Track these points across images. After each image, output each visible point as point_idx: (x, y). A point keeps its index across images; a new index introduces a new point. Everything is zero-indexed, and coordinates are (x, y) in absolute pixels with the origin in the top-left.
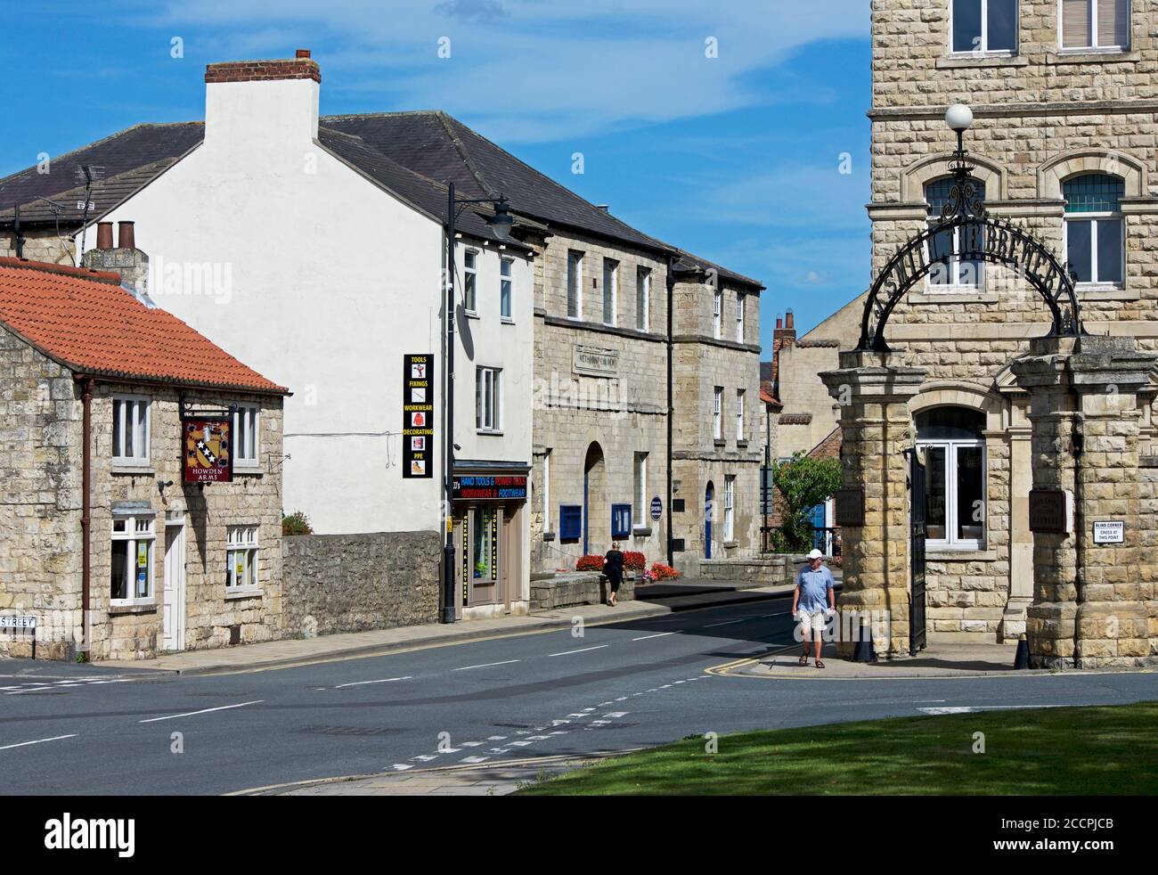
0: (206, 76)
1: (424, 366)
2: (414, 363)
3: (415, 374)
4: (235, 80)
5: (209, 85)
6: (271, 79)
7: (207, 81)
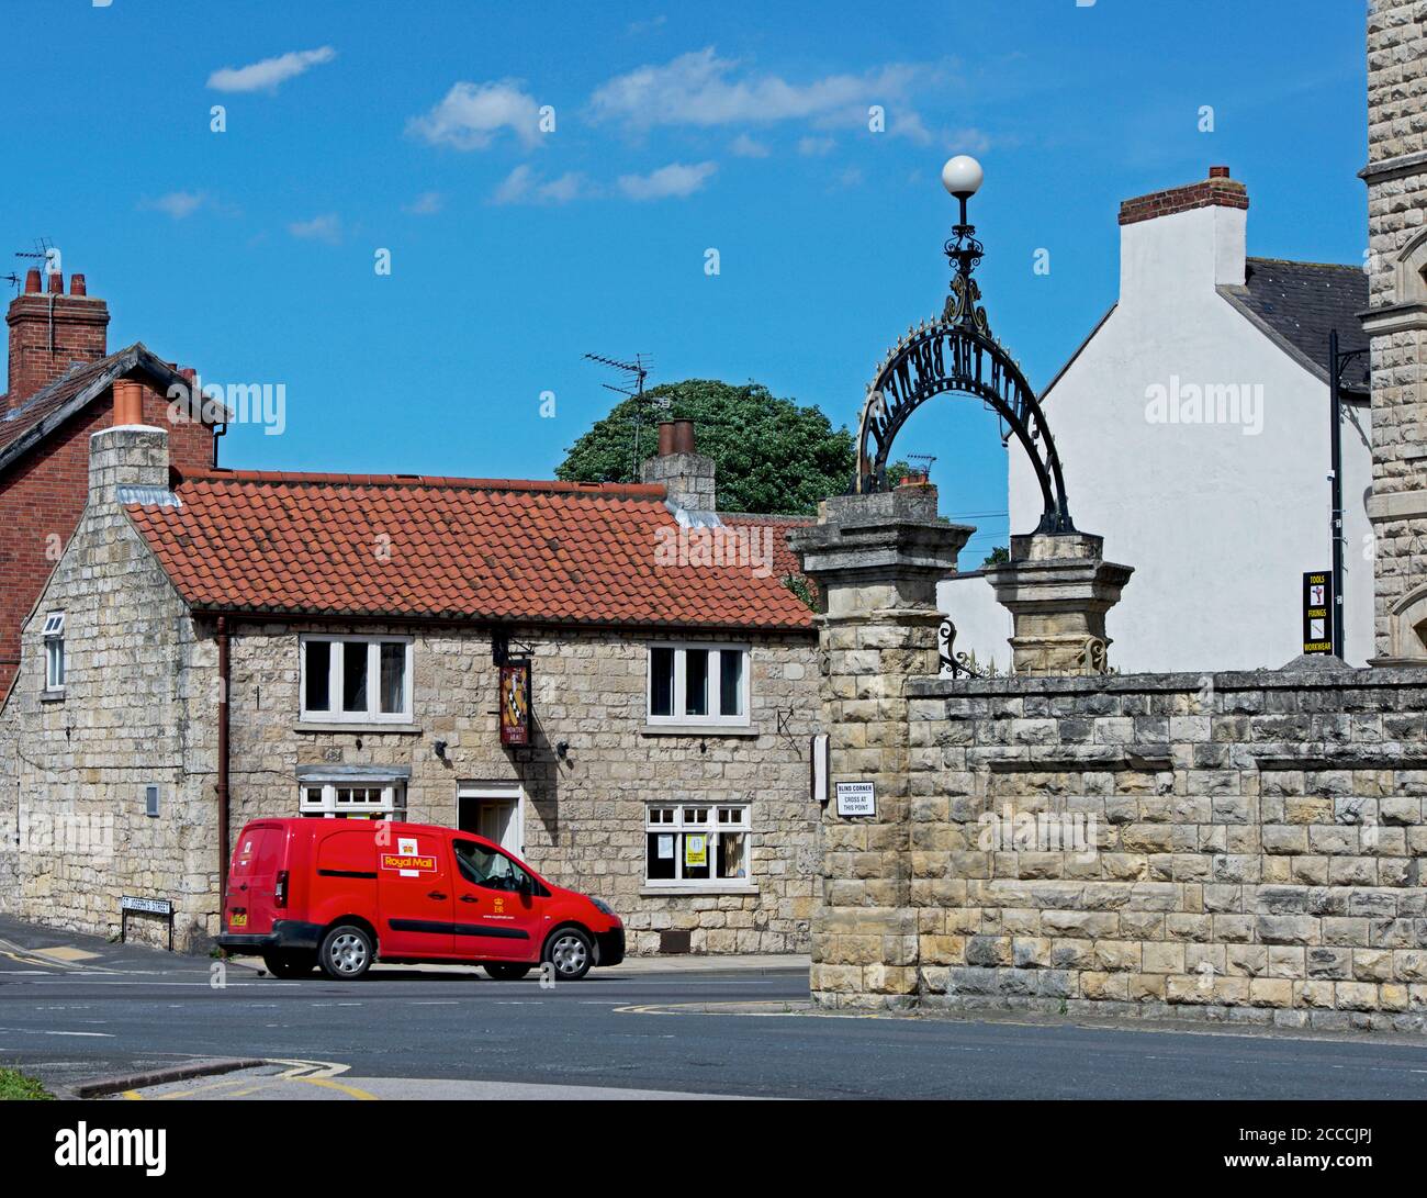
0: (1120, 216)
1: (1322, 587)
2: (1313, 585)
3: (1314, 601)
4: (1144, 218)
5: (1124, 228)
6: (1177, 211)
7: (1122, 223)
